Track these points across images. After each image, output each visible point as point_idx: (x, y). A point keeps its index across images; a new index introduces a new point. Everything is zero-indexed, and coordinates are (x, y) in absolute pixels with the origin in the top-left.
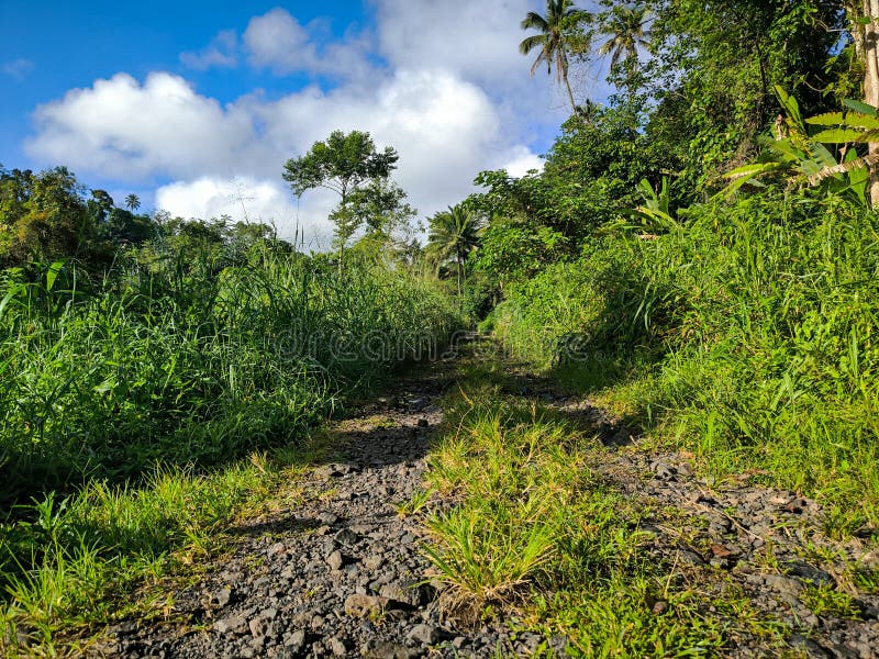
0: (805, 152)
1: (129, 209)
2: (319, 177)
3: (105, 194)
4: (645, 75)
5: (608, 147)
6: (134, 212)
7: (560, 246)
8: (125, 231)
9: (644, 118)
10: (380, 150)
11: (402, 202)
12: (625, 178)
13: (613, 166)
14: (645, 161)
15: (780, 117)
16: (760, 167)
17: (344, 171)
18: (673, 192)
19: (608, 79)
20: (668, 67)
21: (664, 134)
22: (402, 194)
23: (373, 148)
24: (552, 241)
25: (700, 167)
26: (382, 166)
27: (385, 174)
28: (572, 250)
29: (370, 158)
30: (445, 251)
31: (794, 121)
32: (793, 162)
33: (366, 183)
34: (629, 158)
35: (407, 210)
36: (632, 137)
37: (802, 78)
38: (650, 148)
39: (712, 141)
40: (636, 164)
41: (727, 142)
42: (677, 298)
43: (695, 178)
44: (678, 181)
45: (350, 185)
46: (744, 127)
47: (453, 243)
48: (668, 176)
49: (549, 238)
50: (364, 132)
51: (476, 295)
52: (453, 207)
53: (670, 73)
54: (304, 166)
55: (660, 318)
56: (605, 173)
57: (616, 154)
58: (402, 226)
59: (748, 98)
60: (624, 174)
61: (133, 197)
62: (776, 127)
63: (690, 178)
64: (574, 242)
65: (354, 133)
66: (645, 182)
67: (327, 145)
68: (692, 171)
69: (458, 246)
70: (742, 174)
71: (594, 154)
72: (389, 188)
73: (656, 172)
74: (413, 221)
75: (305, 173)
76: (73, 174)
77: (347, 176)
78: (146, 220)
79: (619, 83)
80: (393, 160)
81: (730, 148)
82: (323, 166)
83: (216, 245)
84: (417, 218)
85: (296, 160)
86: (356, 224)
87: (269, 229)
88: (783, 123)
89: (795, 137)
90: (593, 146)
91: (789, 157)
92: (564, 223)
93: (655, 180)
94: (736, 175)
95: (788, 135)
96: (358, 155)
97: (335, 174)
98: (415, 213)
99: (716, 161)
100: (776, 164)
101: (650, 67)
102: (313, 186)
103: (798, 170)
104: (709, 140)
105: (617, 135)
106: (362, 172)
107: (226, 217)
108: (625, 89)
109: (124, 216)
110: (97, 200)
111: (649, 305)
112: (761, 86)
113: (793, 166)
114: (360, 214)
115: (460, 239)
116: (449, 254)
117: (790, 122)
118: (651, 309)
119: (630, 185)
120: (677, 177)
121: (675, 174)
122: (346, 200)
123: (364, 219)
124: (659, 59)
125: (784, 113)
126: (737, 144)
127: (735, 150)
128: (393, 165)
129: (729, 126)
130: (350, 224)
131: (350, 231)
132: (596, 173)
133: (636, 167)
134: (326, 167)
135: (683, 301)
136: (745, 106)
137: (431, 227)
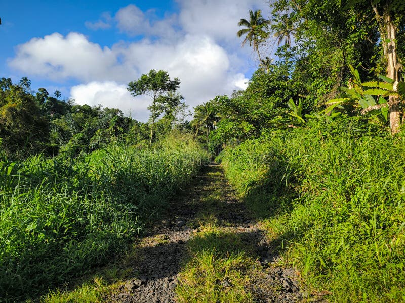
0: (361, 95)
1: (56, 98)
2: (144, 90)
3: (45, 90)
4: (292, 53)
5: (275, 83)
6: (58, 99)
7: (251, 132)
8: (53, 107)
9: (291, 71)
10: (172, 79)
11: (182, 101)
12: (282, 98)
13: (277, 92)
14: (291, 91)
15: (351, 79)
16: (342, 100)
17: (155, 87)
18: (304, 105)
19: (276, 54)
20: (303, 50)
21: (300, 79)
22: (182, 98)
23: (169, 78)
24: (248, 129)
25: (316, 94)
26: (173, 86)
27: (174, 90)
28: (257, 133)
29: (168, 82)
30: (201, 123)
31: (357, 81)
32: (356, 99)
33: (165, 94)
34: (284, 89)
35: (184, 105)
36: (286, 79)
37: (360, 63)
38: (294, 85)
39: (321, 84)
40: (287, 92)
41: (328, 85)
42: (301, 172)
43: (313, 100)
44: (306, 100)
45: (158, 94)
46: (336, 79)
47: (205, 119)
48: (301, 98)
49: (247, 127)
50: (165, 71)
51: (214, 144)
52: (205, 103)
53: (303, 52)
54: (137, 85)
55: (293, 180)
56: (274, 95)
57: (279, 87)
58: (181, 112)
59: (337, 66)
60: (282, 96)
61: (58, 92)
62: (349, 83)
63: (311, 100)
64: (258, 129)
65: (161, 71)
66: (291, 100)
67: (148, 76)
68: (312, 97)
69: (207, 121)
70: (334, 102)
71: (269, 86)
72: (176, 94)
73: (296, 96)
74: (186, 110)
75: (137, 88)
76: (30, 81)
77: (157, 90)
78: (63, 102)
79: (281, 56)
80: (178, 84)
81: (329, 87)
82: (145, 85)
83: (95, 118)
84: (188, 109)
85: (134, 82)
86: (160, 113)
87: (120, 111)
88: (352, 81)
89: (357, 88)
90: (268, 83)
91: (354, 97)
92: (254, 121)
93: (296, 99)
94: (331, 103)
95: (354, 87)
96: (162, 81)
97: (151, 89)
98: (187, 107)
99: (323, 94)
100: (349, 99)
101: (294, 49)
102: (141, 94)
103: (359, 102)
104: (320, 83)
105: (279, 78)
106: (164, 89)
107: (100, 105)
108: (283, 58)
109: (53, 100)
110: (41, 93)
111: (288, 175)
112: (343, 61)
113: (356, 101)
114: (162, 108)
115: (208, 118)
116: (203, 124)
117: (355, 81)
118: (289, 177)
119: (284, 101)
120: (306, 98)
121: (305, 97)
122: (155, 101)
123: (164, 110)
124: (298, 46)
125: (353, 76)
126: (332, 86)
127: (331, 88)
128: (178, 86)
129: (329, 77)
130: (157, 112)
131: (157, 115)
132: (269, 95)
133: (287, 93)
134: (147, 86)
135: (303, 173)
136: (336, 70)
137: (195, 111)
